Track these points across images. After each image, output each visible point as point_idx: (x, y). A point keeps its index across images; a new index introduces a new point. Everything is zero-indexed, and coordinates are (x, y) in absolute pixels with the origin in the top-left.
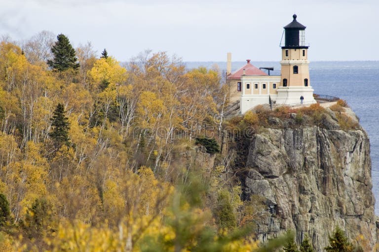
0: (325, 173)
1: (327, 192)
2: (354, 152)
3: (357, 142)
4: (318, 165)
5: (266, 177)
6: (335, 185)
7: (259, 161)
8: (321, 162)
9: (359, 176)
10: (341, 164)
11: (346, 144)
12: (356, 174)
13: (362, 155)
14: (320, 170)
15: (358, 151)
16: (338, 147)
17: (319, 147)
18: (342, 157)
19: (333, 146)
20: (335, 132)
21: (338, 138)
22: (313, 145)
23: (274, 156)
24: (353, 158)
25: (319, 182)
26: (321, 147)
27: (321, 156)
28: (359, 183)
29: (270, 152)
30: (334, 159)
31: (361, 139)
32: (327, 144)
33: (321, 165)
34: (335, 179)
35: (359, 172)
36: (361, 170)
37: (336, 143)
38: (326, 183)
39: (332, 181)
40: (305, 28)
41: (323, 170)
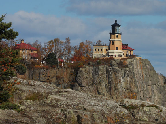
0: (110, 86)
1: (112, 94)
2: (125, 77)
3: (125, 73)
4: (107, 82)
5: (80, 86)
6: (115, 91)
7: (78, 79)
8: (109, 81)
9: (127, 87)
10: (117, 82)
11: (119, 73)
12: (126, 86)
13: (129, 79)
14: (108, 84)
15: (127, 76)
16: (116, 75)
17: (107, 74)
18: (118, 79)
19: (114, 74)
20: (114, 68)
21: (115, 71)
22: (104, 74)
23: (85, 78)
24: (124, 80)
25: (108, 89)
26: (108, 74)
27: (108, 79)
28: (128, 90)
29: (83, 76)
30: (114, 80)
31: (128, 72)
32: (111, 73)
33: (109, 82)
34: (115, 88)
35: (128, 86)
36: (128, 85)
37: (115, 73)
38: (111, 90)
39: (113, 89)
40: (120, 26)
41: (109, 84)
